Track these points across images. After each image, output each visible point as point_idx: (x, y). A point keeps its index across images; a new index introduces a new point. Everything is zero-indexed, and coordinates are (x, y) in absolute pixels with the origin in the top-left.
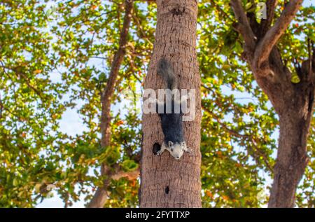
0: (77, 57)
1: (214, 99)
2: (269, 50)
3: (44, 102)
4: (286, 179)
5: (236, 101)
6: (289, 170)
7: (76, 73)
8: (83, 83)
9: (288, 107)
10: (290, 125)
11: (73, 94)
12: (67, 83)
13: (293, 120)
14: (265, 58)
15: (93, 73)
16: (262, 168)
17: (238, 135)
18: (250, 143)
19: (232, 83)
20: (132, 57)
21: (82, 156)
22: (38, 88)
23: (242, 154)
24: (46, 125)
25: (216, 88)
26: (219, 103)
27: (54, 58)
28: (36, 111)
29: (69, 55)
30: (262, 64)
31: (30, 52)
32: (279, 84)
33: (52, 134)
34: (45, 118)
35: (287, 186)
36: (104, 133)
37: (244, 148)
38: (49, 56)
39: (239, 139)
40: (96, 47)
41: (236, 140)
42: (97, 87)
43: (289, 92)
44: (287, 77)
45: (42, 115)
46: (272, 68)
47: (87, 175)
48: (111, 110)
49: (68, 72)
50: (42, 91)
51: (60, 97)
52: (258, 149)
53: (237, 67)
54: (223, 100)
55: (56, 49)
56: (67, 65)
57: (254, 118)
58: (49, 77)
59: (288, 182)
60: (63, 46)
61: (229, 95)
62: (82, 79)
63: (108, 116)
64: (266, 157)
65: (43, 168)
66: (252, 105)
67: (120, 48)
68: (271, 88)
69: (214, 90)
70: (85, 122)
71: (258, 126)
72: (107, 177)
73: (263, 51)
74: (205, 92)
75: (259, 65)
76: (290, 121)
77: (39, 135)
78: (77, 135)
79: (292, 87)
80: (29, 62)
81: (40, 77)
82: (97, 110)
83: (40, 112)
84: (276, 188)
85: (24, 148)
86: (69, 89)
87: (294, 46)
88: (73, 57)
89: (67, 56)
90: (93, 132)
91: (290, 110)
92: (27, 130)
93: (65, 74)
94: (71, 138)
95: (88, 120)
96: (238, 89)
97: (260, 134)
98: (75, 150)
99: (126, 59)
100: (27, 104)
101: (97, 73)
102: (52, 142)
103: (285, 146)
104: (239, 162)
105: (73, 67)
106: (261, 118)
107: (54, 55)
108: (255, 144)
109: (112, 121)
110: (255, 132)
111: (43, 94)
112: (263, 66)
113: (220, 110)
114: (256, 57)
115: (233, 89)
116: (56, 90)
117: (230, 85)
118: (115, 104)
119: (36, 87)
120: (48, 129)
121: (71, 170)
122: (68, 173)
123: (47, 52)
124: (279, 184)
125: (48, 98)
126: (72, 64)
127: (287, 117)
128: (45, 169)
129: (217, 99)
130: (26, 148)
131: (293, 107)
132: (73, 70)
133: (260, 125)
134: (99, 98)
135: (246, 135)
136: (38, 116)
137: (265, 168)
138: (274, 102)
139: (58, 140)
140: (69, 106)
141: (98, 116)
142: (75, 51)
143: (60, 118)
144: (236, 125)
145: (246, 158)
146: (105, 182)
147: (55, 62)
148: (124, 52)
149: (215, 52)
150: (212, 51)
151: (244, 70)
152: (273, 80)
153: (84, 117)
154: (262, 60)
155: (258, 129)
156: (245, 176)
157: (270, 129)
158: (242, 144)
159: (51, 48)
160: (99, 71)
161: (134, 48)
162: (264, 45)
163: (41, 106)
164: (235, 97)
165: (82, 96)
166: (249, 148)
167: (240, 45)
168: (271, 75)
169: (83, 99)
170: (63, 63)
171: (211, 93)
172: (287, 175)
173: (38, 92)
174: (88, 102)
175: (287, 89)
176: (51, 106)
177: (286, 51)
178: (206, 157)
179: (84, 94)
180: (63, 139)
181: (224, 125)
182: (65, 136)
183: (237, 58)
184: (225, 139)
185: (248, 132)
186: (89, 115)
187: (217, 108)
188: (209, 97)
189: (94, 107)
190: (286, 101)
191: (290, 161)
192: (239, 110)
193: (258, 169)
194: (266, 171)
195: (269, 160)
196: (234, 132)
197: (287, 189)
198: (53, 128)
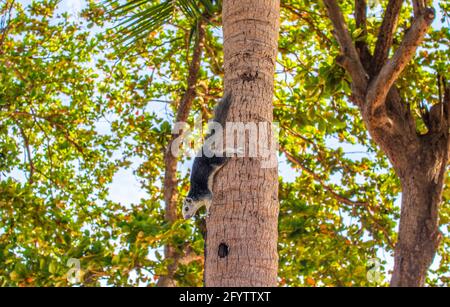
0: (131, 101)
1: (316, 154)
2: (386, 92)
3: (88, 160)
4: (410, 265)
5: (345, 157)
6: (414, 252)
7: (131, 121)
8: (141, 135)
9: (413, 167)
10: (415, 191)
11: (127, 149)
12: (119, 135)
13: (419, 184)
14: (380, 102)
16: (381, 245)
17: (348, 202)
18: (365, 212)
19: (340, 131)
20: (205, 100)
21: (140, 234)
22: (80, 142)
23: (354, 227)
24: (90, 191)
25: (318, 140)
26: (322, 159)
27: (100, 102)
28: (78, 173)
29: (121, 97)
30: (377, 109)
31: (68, 94)
32: (400, 137)
34: (89, 181)
35: (412, 273)
36: (169, 202)
37: (358, 219)
38: (94, 99)
39: (350, 207)
40: (157, 86)
41: (346, 209)
42: (158, 140)
43: (413, 147)
44: (410, 127)
45: (86, 178)
46: (390, 115)
47: (146, 258)
48: (178, 170)
49: (120, 120)
50: (85, 146)
51: (110, 154)
52: (376, 220)
53: (346, 110)
54: (328, 155)
55: (102, 90)
56: (119, 111)
57: (369, 178)
58: (93, 127)
59: (413, 267)
60: (112, 86)
61: (335, 149)
62: (139, 129)
63: (174, 180)
64: (388, 232)
65: (88, 250)
66: (367, 161)
67: (189, 89)
68: (389, 142)
69: (316, 142)
70: (144, 186)
71: (376, 189)
72: (173, 261)
73: (378, 94)
74: (303, 145)
75: (373, 112)
76: (416, 185)
77: (81, 205)
78: (132, 205)
79: (418, 140)
80: (67, 108)
81: (82, 127)
82: (159, 170)
83: (83, 173)
84: (398, 275)
85: (61, 222)
86: (122, 143)
87: (422, 81)
88: (126, 100)
89: (118, 99)
90: (154, 200)
91: (414, 170)
92: (66, 197)
93: (116, 122)
94: (124, 209)
95: (147, 183)
96: (348, 140)
97: (378, 200)
98: (130, 226)
99: (197, 102)
100: (65, 163)
101: (158, 121)
102: (100, 215)
103: (409, 220)
104: (349, 238)
105: (127, 113)
106: (379, 178)
107: (100, 98)
108: (372, 213)
109: (180, 185)
110: (371, 197)
111: (87, 150)
112: (378, 113)
113: (323, 169)
114: (368, 101)
115: (342, 141)
116: (103, 145)
117: (336, 134)
118: (183, 162)
119: (77, 141)
120: (95, 197)
121: (126, 253)
122: (121, 257)
123: (91, 94)
124: (402, 270)
125: (92, 156)
126: (125, 109)
127: (411, 180)
128: (91, 252)
129: (319, 153)
130: (65, 222)
131: (419, 167)
132: (127, 117)
133: (379, 189)
134: (162, 154)
135: (360, 202)
136: (80, 180)
137: (385, 246)
138: (393, 160)
139: (107, 211)
140: (121, 166)
141: (161, 178)
142: (129, 93)
143: (110, 181)
144: (346, 189)
145: (360, 233)
146: (170, 268)
147: (102, 107)
148: (194, 94)
149: (314, 94)
150: (310, 94)
151: (356, 115)
152: (391, 132)
153: (143, 180)
154: (376, 105)
155: (376, 194)
156: (359, 258)
157: (392, 195)
158: (354, 214)
159: (96, 89)
160: (161, 120)
161: (207, 87)
162: (379, 85)
163: (83, 166)
164: (344, 150)
165: (139, 151)
166: (364, 219)
167: (347, 85)
168: (388, 124)
169: (141, 155)
170: (113, 108)
171: (312, 146)
172: (412, 258)
173: (80, 148)
174: (146, 160)
175: (410, 142)
176: (97, 166)
177: (411, 88)
178: (306, 232)
179: (142, 149)
180: (113, 210)
181: (330, 188)
182: (118, 206)
183: (345, 99)
184: (331, 207)
185: (362, 198)
186: (149, 177)
187: (319, 166)
188: (309, 151)
189: (156, 166)
190: (410, 159)
191: (416, 238)
192: (349, 169)
193: (376, 247)
194: (387, 249)
195: (390, 234)
196: (344, 198)
197: (413, 277)
198: (101, 196)
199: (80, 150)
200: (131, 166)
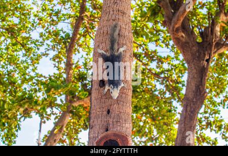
0: (50, 22)
1: (144, 52)
2: (182, 19)
3: (27, 52)
4: (191, 108)
5: (158, 54)
6: (193, 102)
7: (49, 32)
8: (54, 39)
9: (194, 59)
10: (194, 71)
11: (47, 47)
12: (43, 39)
14: (178, 25)
15: (61, 33)
16: (175, 99)
17: (159, 77)
18: (168, 82)
19: (156, 41)
20: (88, 22)
21: (53, 90)
22: (23, 43)
23: (162, 90)
24: (28, 68)
25: (145, 45)
26: (147, 55)
27: (34, 22)
28: (22, 58)
29: (45, 20)
30: (177, 28)
31: (18, 17)
32: (188, 43)
33: (32, 74)
34: (27, 63)
35: (192, 112)
36: (68, 74)
37: (164, 86)
38: (31, 20)
39: (160, 80)
40: (63, 15)
41: (158, 81)
42: (63, 42)
43: (194, 48)
44: (194, 38)
45: (25, 61)
46: (183, 32)
47: (56, 102)
48: (73, 58)
49: (44, 32)
50: (26, 45)
51: (38, 49)
52: (173, 87)
53: (160, 31)
54: (150, 53)
55: (35, 16)
56: (43, 27)
57: (170, 65)
58: (30, 35)
59: (192, 109)
60: (40, 14)
61: (154, 50)
62: (53, 37)
63: (71, 63)
64: (178, 93)
66: (170, 57)
67: (80, 16)
68: (182, 46)
69: (144, 46)
70: (55, 66)
71: (173, 71)
72: (69, 104)
73: (178, 20)
74: (137, 47)
75: (175, 30)
76: (195, 68)
77: (23, 75)
78: (49, 75)
79: (197, 44)
80: (17, 25)
81: (24, 35)
82: (63, 58)
83: (24, 59)
84: (184, 113)
85: (12, 83)
87: (199, 17)
88: (47, 22)
89: (44, 21)
90: (60, 74)
91: (195, 61)
92: (15, 71)
93: (42, 33)
94: (45, 77)
95: (57, 65)
96: (160, 46)
97: (174, 77)
98: (47, 85)
99: (83, 24)
100: (15, 53)
101: (64, 33)
102: (32, 80)
103: (191, 85)
104: (159, 95)
105: (48, 28)
106: (175, 66)
107: (34, 20)
108: (171, 83)
109: (74, 66)
110: (171, 75)
111: (26, 47)
112: (177, 30)
113: (147, 60)
114: (172, 24)
115: (157, 46)
116: (35, 44)
117: (154, 43)
118: (76, 54)
119: (21, 42)
120: (30, 71)
121: (45, 99)
122: (43, 101)
123: (29, 18)
124: (186, 111)
125: (29, 50)
126: (47, 26)
127: (193, 65)
128: (27, 98)
129: (145, 52)
130: (14, 83)
131: (197, 59)
132: (47, 31)
133: (175, 71)
134: (65, 50)
135: (165, 77)
136: (23, 62)
137: (177, 100)
138: (184, 55)
139: (36, 78)
140: (44, 55)
141: (64, 62)
142: (49, 18)
143: (38, 63)
144: (158, 70)
145: (165, 93)
146: (68, 107)
147: (35, 25)
148: (83, 19)
149: (144, 20)
150: (143, 20)
151: (165, 33)
152: (184, 40)
153: (55, 63)
154: (177, 26)
155: (173, 73)
156: (163, 106)
157: (182, 74)
158: (162, 83)
160: (65, 32)
161: (89, 16)
162: (178, 16)
163: (25, 55)
164: (158, 51)
165: (53, 48)
166: (167, 86)
167: (162, 15)
168: (182, 36)
169: (54, 50)
170: (41, 26)
171: (142, 48)
172: (192, 105)
173: (23, 45)
174: (57, 53)
175: (193, 46)
176: (32, 55)
177: (193, 20)
178: (137, 91)
179: (55, 47)
180: (40, 77)
181: (150, 70)
182: (41, 76)
183: (160, 25)
184: (150, 80)
185: (166, 75)
186: (58, 62)
187: (145, 58)
188: (140, 50)
189: (62, 56)
190: (193, 55)
191: (194, 95)
192: (160, 60)
193: (172, 100)
194: (178, 102)
195: (180, 94)
196: (157, 75)
197: (192, 115)
198: (33, 70)
199: (23, 46)
200: (49, 56)
